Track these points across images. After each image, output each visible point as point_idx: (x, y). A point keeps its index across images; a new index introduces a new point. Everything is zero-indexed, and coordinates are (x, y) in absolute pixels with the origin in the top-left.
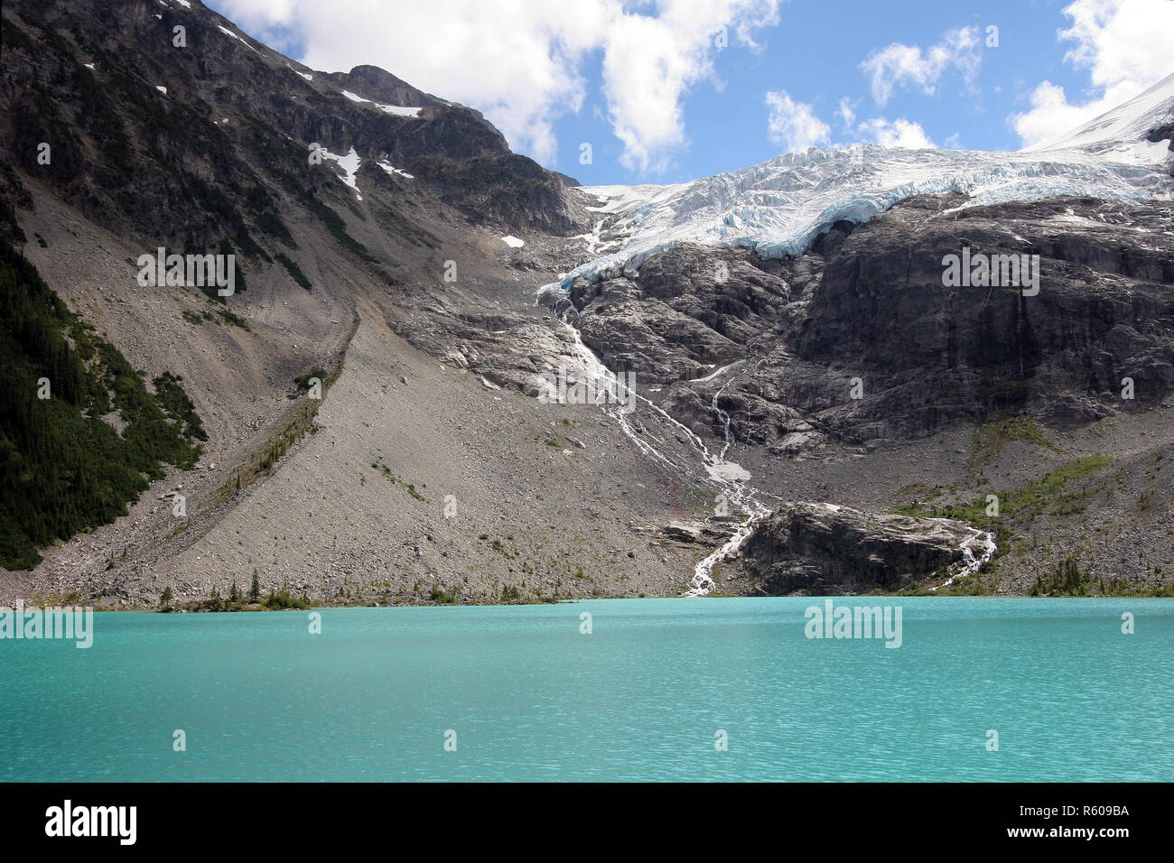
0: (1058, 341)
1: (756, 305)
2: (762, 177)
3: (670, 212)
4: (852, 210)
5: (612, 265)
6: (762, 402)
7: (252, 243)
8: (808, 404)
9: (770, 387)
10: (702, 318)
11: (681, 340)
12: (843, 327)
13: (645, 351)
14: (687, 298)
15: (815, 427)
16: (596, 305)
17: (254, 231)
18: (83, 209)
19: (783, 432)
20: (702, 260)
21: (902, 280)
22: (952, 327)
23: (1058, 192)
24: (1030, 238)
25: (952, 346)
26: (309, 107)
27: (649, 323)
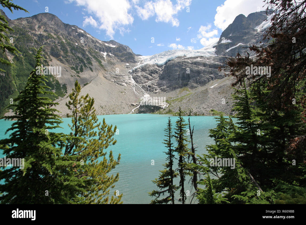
0: (193, 77)
1: (157, 72)
2: (161, 54)
3: (149, 59)
4: (171, 59)
5: (138, 67)
6: (154, 86)
7: (86, 65)
8: (160, 86)
9: (155, 84)
10: (149, 74)
11: (146, 77)
12: (166, 75)
13: (140, 79)
14: (147, 72)
15: (160, 89)
16: (135, 73)
17: (87, 64)
18: (60, 61)
19: (156, 90)
20: (150, 66)
21: (174, 68)
22: (179, 75)
23: (198, 55)
24: (192, 62)
25: (179, 77)
26: (100, 46)
27: (141, 75)
